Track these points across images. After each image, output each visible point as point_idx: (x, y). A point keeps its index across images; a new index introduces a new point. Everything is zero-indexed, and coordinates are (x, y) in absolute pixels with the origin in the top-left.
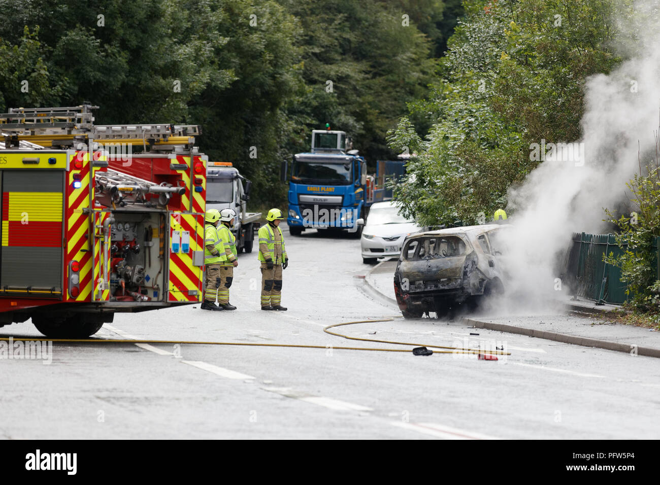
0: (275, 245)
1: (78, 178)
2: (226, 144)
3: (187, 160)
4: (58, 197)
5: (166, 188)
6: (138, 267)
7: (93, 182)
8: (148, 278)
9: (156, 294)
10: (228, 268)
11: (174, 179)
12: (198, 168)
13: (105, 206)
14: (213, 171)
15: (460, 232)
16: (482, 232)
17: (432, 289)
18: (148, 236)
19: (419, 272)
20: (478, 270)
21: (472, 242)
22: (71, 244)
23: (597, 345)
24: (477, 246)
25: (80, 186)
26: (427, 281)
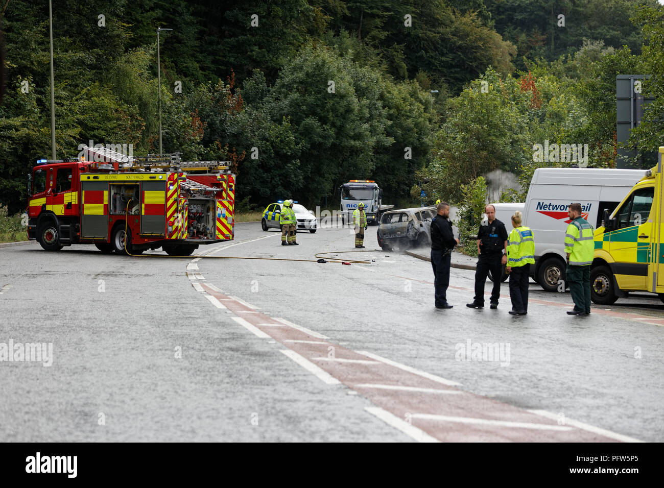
1: (172, 185)
3: (225, 176)
4: (163, 193)
5: (215, 189)
6: (203, 224)
7: (179, 186)
8: (208, 229)
9: (211, 236)
11: (219, 185)
12: (230, 180)
13: (185, 196)
14: (364, 185)
15: (407, 211)
16: (418, 211)
17: (393, 237)
18: (208, 211)
19: (387, 229)
20: (414, 228)
21: (412, 215)
22: (169, 214)
24: (415, 217)
25: (173, 188)
26: (391, 233)
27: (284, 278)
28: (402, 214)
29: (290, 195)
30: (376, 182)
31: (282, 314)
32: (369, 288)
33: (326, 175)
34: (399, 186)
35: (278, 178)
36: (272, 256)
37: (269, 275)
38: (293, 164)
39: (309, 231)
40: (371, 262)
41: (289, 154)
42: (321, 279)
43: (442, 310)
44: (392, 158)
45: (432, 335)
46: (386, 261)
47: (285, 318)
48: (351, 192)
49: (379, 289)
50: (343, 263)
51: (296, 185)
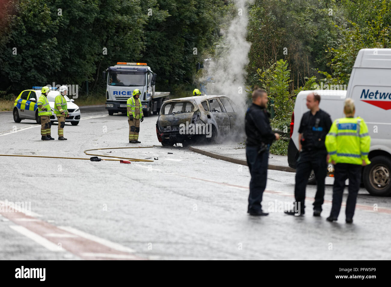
0: (135, 108)
2: (172, 53)
10: (61, 117)
14: (134, 68)
15: (191, 99)
16: (205, 99)
17: (175, 131)
19: (169, 121)
20: (201, 120)
21: (198, 105)
23: (220, 158)
24: (201, 107)
26: (173, 126)
27: (56, 179)
28: (185, 103)
29: (45, 80)
30: (148, 65)
31: (68, 222)
32: (162, 191)
33: (88, 56)
34: (173, 68)
35: (31, 60)
36: (33, 153)
37: (37, 175)
38: (49, 43)
39: (70, 123)
40: (153, 159)
41: (44, 31)
42: (101, 180)
43: (256, 217)
44: (165, 36)
45: (255, 248)
46: (170, 159)
47: (74, 227)
48: (119, 77)
49: (174, 192)
50: (122, 162)
51: (53, 69)
